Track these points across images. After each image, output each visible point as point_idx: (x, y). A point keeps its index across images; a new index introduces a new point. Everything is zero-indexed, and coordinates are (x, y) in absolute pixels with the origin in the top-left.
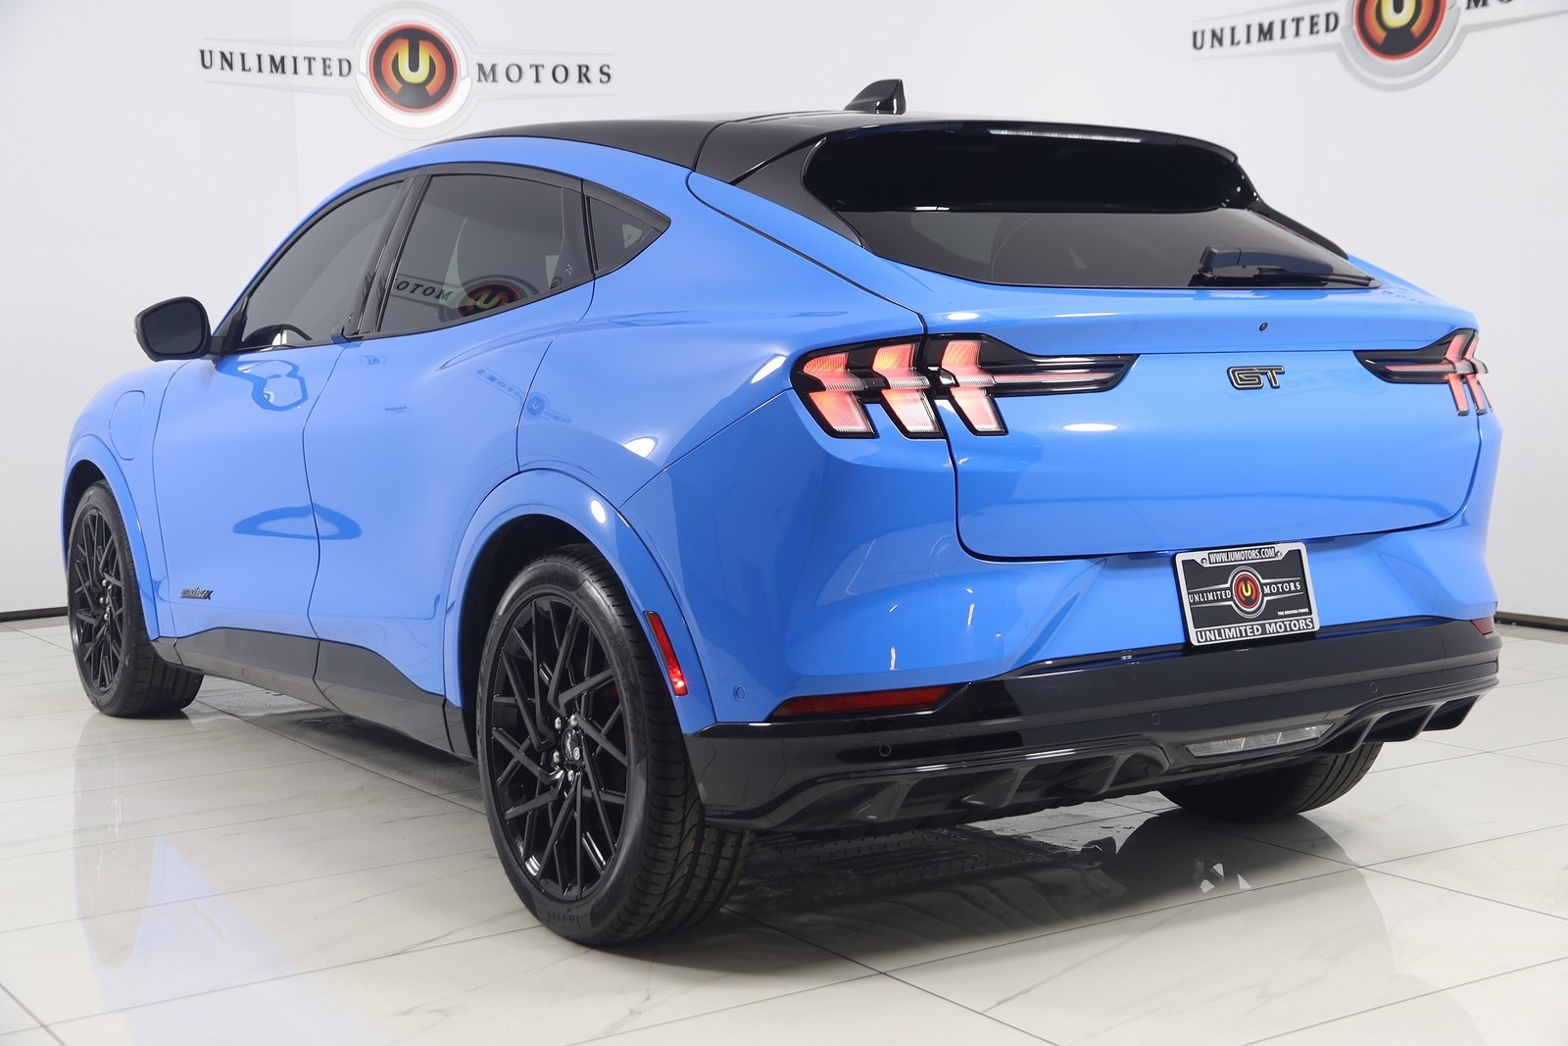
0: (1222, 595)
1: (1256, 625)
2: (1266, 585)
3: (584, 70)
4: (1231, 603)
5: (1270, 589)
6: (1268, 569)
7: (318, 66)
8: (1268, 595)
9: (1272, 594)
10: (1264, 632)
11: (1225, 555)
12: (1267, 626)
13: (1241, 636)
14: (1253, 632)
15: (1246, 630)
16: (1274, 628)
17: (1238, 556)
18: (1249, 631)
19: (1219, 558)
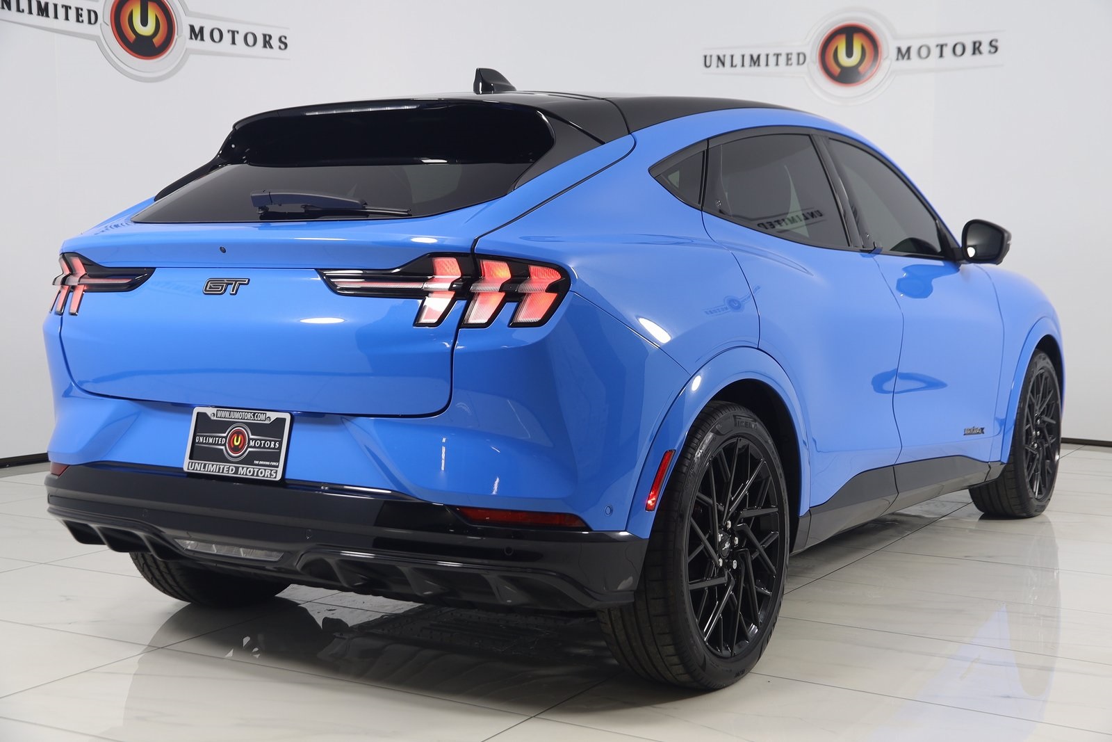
0: (219, 441)
1: (233, 467)
2: (253, 439)
3: (977, 45)
4: (223, 447)
5: (254, 443)
6: (257, 429)
7: (782, 59)
8: (251, 447)
9: (255, 447)
10: (236, 472)
11: (228, 413)
12: (240, 469)
13: (219, 472)
14: (228, 471)
15: (223, 468)
16: (245, 472)
17: (237, 415)
18: (225, 469)
19: (224, 415)
